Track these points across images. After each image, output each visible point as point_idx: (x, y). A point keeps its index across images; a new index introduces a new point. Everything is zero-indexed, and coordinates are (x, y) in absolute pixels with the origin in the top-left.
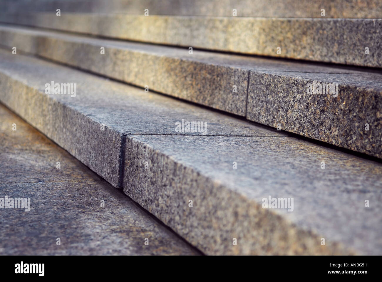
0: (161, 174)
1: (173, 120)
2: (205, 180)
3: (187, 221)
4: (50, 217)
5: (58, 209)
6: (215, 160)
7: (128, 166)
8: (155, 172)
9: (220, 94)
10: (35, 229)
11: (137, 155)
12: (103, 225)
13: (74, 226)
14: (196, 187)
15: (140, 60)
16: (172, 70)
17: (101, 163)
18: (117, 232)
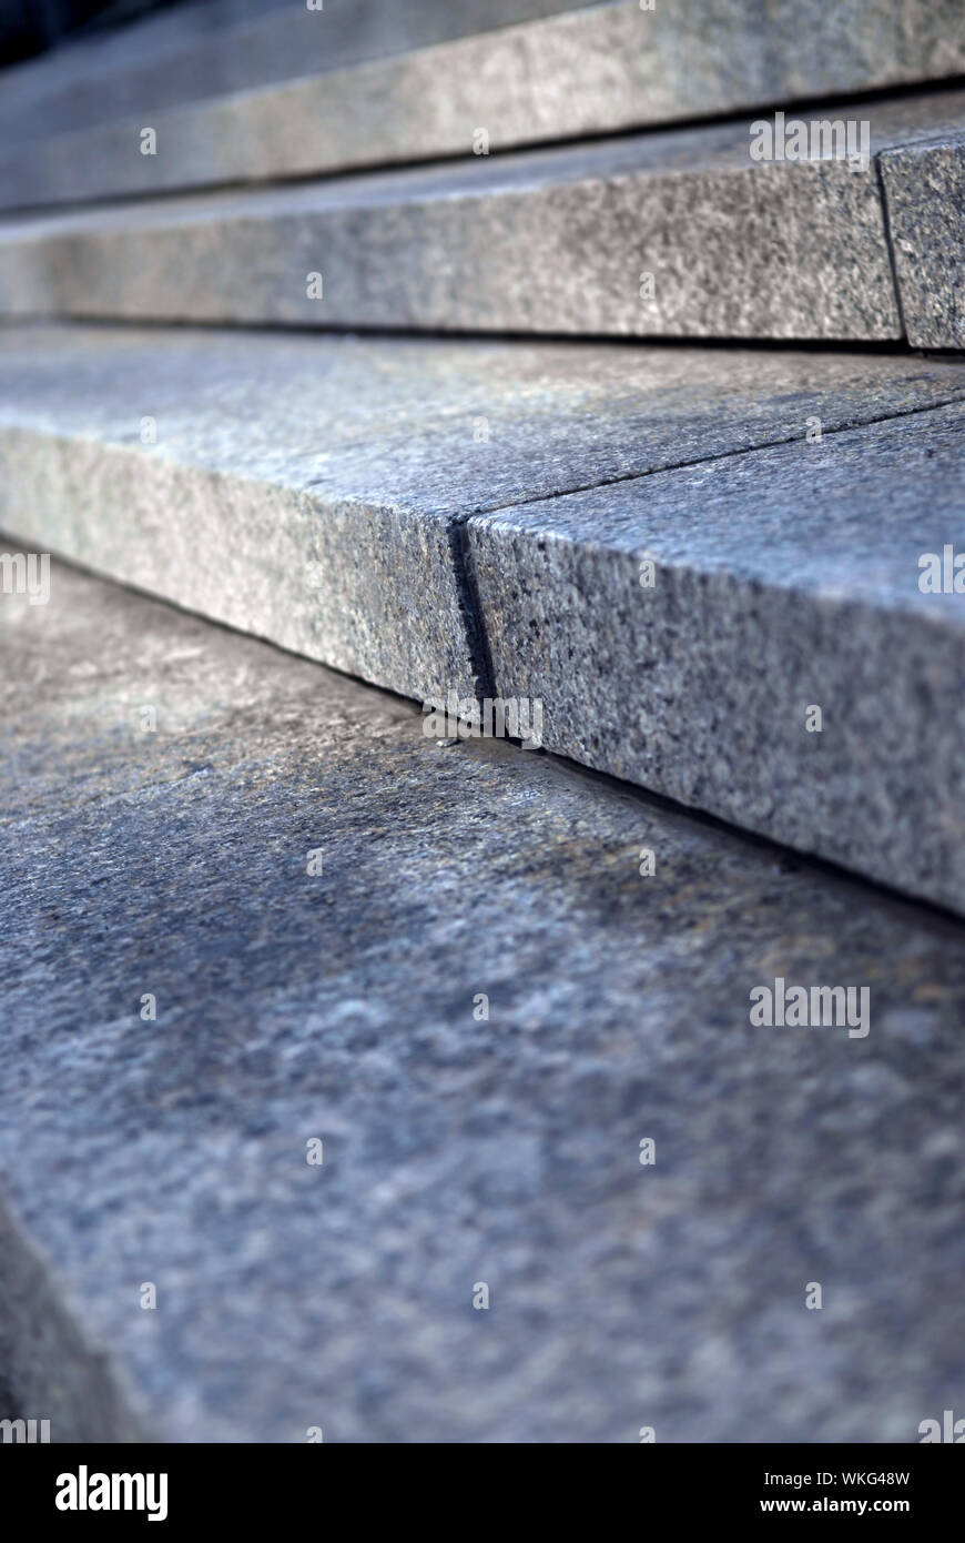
0: (625, 627)
1: (627, 421)
2: (784, 601)
3: (758, 771)
4: (265, 880)
5: (288, 845)
6: (810, 523)
7: (499, 633)
8: (602, 626)
9: (785, 277)
10: (222, 929)
11: (523, 582)
12: (462, 860)
13: (361, 890)
14: (760, 637)
15: (453, 228)
16: (584, 233)
17: (400, 647)
18: (516, 874)
